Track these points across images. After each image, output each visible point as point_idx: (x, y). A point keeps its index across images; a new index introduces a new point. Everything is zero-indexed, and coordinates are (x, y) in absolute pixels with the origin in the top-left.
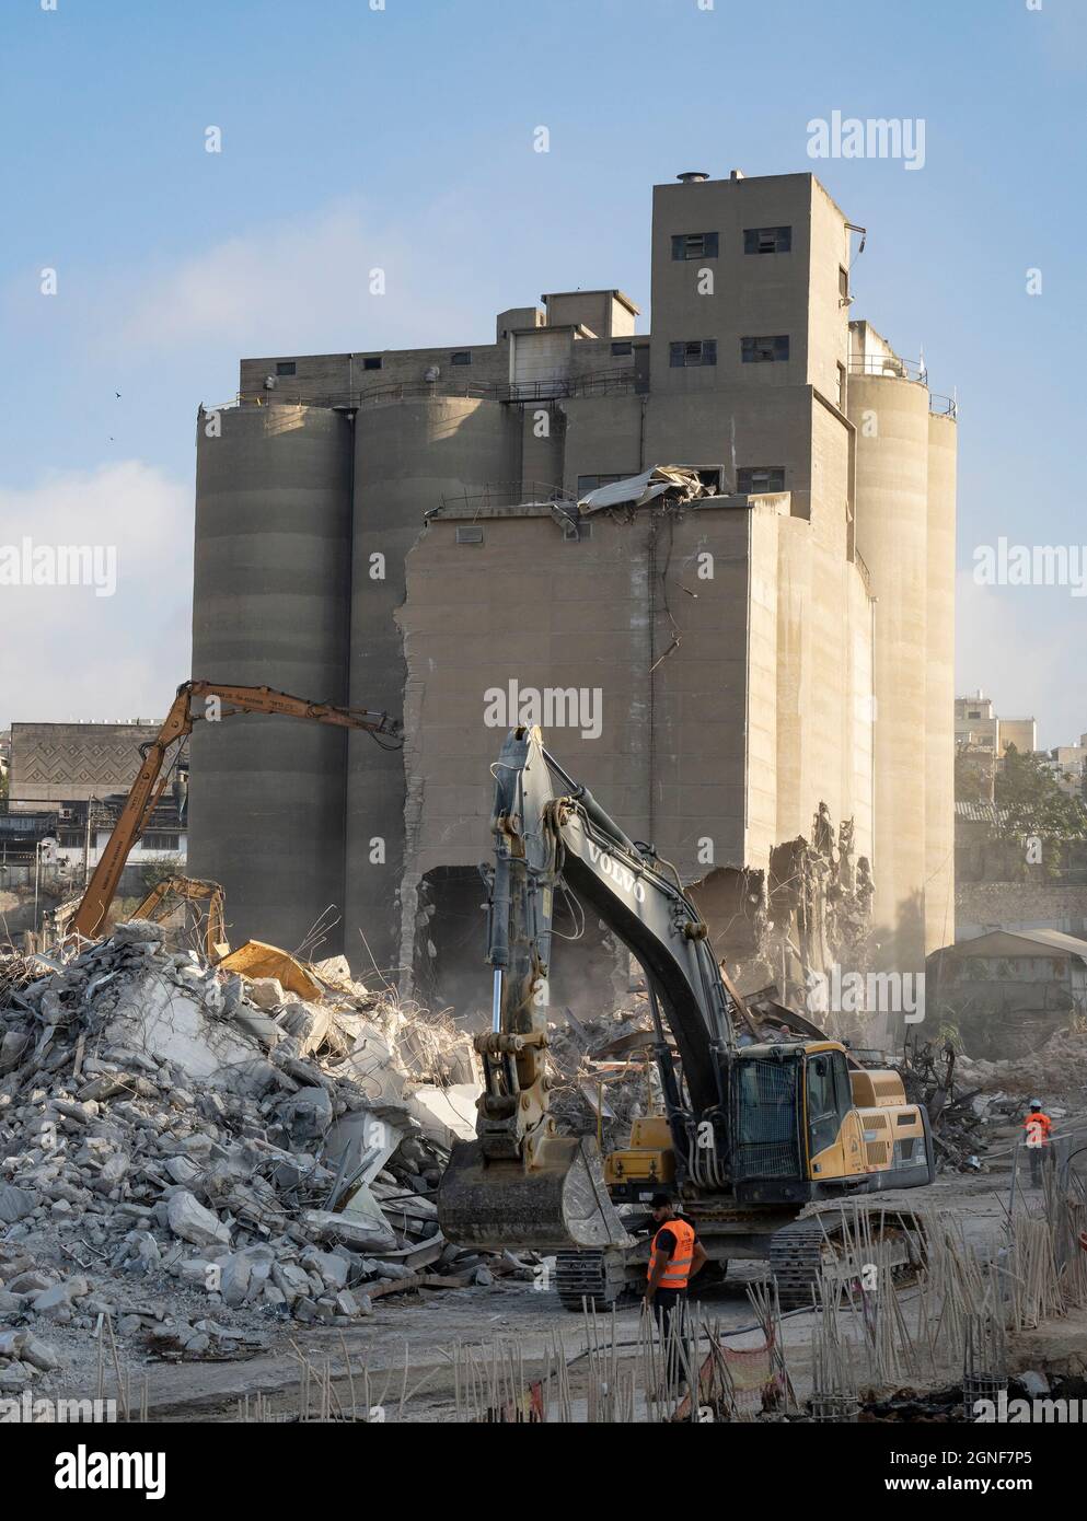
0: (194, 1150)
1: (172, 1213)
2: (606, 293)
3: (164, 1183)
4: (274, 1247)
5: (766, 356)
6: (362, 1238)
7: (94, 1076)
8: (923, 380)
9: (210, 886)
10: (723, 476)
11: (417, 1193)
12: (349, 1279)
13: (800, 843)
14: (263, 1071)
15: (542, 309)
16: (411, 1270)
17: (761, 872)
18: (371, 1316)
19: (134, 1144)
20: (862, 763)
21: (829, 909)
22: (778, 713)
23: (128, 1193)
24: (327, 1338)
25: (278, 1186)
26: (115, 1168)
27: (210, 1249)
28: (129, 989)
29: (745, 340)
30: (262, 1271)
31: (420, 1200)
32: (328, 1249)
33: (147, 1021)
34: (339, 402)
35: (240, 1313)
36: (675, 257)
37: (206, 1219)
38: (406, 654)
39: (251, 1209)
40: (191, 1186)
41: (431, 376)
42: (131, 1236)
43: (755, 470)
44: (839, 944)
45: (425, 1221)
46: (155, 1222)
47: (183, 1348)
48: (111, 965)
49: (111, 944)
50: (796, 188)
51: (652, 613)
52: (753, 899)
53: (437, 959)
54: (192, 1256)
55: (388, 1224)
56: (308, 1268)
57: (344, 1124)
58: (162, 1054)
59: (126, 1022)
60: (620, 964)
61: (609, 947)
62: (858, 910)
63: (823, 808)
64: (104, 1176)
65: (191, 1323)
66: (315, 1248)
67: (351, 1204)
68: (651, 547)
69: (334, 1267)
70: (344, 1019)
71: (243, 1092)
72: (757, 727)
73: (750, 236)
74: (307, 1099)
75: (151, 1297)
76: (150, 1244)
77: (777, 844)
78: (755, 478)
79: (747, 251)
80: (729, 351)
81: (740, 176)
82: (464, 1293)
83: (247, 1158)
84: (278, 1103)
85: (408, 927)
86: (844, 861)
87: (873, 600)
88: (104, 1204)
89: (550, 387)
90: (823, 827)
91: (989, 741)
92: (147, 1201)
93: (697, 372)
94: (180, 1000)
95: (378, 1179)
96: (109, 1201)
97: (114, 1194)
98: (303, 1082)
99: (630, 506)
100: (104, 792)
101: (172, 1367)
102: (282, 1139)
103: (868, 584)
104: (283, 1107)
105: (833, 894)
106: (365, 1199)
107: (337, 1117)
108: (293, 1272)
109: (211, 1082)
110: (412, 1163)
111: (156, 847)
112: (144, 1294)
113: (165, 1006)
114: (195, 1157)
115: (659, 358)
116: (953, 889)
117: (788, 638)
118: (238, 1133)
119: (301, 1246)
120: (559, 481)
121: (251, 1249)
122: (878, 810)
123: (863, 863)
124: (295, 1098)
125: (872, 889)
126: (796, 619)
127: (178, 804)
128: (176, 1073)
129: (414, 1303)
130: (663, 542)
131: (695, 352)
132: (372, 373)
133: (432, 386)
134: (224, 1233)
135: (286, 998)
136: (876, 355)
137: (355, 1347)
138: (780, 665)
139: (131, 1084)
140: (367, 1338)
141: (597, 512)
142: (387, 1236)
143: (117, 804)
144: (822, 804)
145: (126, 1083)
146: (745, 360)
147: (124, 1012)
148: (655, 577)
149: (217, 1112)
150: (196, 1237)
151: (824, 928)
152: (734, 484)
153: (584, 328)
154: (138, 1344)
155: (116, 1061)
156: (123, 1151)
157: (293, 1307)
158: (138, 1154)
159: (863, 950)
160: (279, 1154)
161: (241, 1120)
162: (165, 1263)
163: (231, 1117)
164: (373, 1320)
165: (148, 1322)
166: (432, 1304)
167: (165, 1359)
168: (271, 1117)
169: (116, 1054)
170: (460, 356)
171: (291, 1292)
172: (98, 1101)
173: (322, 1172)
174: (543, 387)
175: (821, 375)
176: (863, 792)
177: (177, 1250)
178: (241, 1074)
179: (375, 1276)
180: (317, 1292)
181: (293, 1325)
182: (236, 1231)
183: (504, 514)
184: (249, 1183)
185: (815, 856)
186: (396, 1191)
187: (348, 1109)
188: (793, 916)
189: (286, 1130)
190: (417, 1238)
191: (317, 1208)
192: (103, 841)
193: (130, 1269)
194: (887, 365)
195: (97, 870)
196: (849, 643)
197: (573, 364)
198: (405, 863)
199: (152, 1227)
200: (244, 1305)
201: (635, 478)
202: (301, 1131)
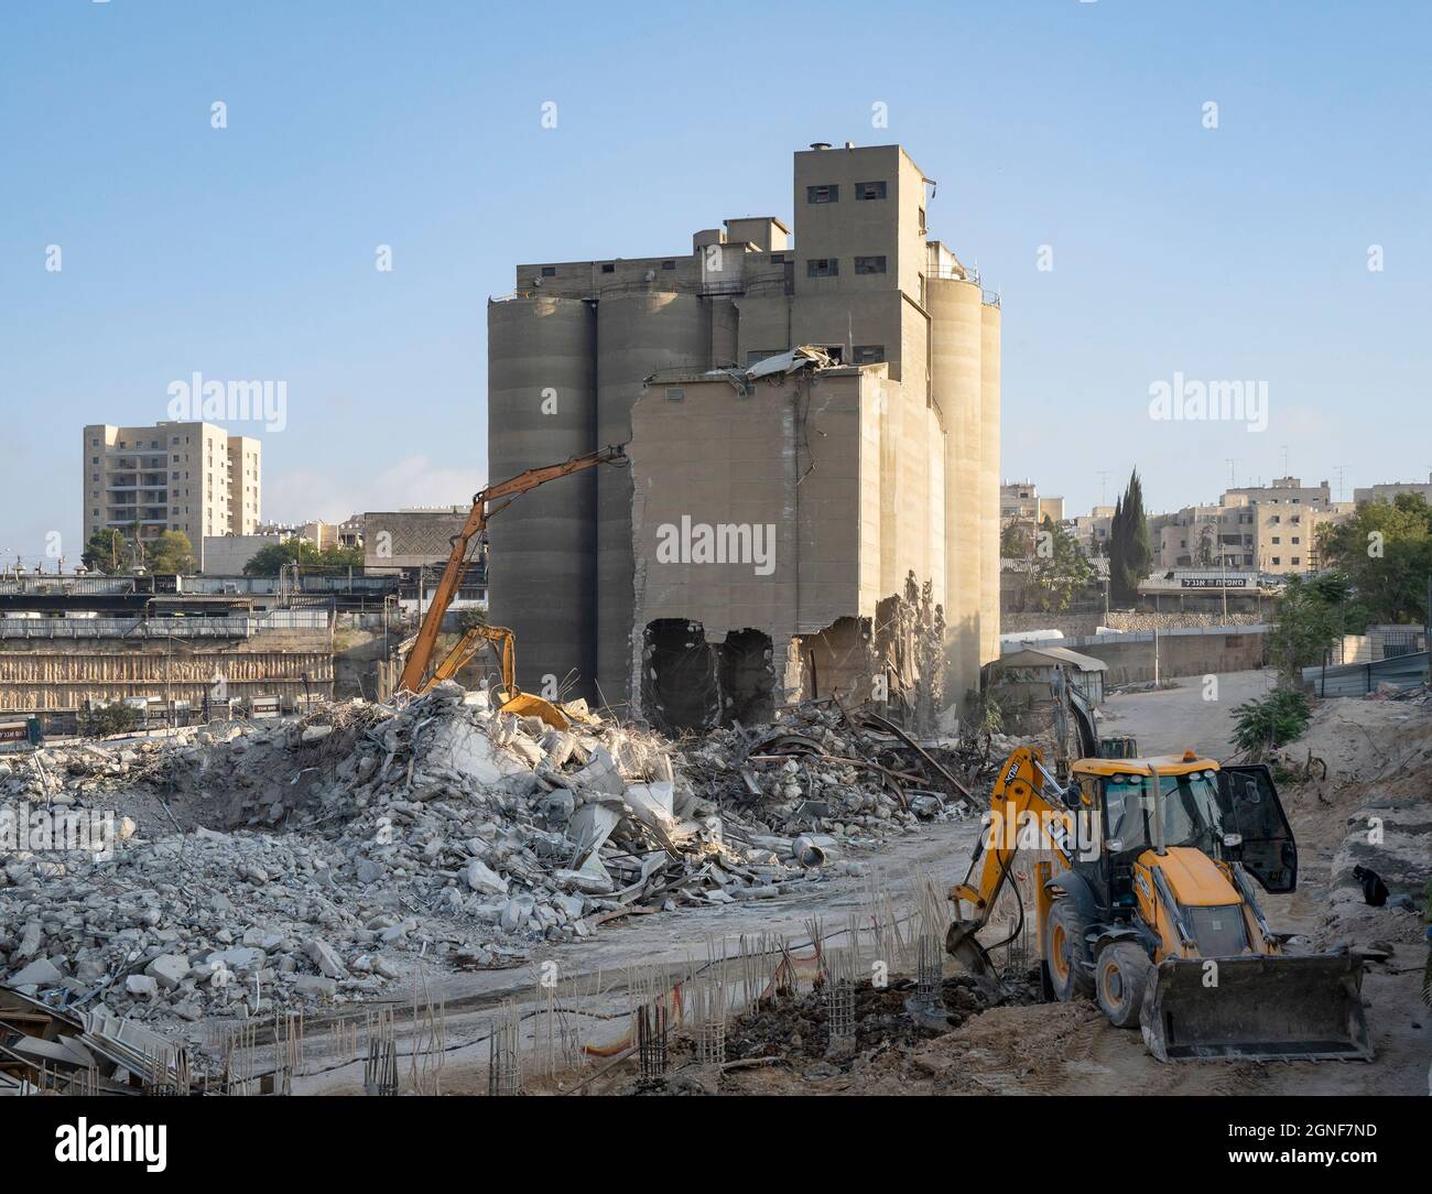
0: (485, 833)
1: (471, 876)
2: (767, 219)
3: (465, 856)
4: (536, 895)
5: (871, 270)
6: (591, 886)
7: (419, 786)
8: (977, 282)
9: (504, 631)
10: (844, 351)
11: (631, 853)
12: (583, 912)
13: (896, 598)
14: (530, 778)
15: (724, 230)
16: (622, 904)
17: (870, 619)
18: (596, 935)
19: (446, 830)
20: (938, 543)
21: (916, 640)
22: (881, 512)
23: (443, 863)
24: (567, 952)
25: (539, 855)
26: (434, 846)
27: (494, 898)
28: (441, 728)
29: (857, 259)
30: (527, 911)
31: (633, 858)
32: (570, 894)
33: (454, 749)
34: (585, 296)
35: (513, 937)
36: (810, 201)
37: (492, 878)
38: (633, 476)
39: (521, 870)
40: (482, 857)
41: (649, 277)
42: (444, 890)
43: (865, 348)
44: (923, 663)
45: (633, 872)
46: (460, 882)
47: (476, 962)
48: (430, 713)
49: (430, 698)
50: (889, 155)
51: (797, 446)
52: (865, 636)
53: (657, 681)
54: (484, 901)
55: (608, 876)
56: (556, 908)
57: (583, 812)
58: (464, 770)
59: (440, 750)
60: (778, 682)
61: (771, 671)
62: (935, 639)
63: (911, 573)
64: (426, 852)
65: (482, 946)
66: (561, 894)
67: (585, 864)
68: (795, 402)
69: (573, 905)
70: (584, 740)
71: (517, 792)
72: (867, 522)
73: (859, 187)
74: (558, 796)
75: (457, 929)
76: (457, 896)
77: (881, 600)
78: (865, 353)
79: (858, 198)
80: (846, 265)
81: (851, 146)
82: (656, 917)
83: (519, 836)
84: (540, 800)
85: (637, 660)
86: (926, 607)
87: (945, 432)
88: (428, 870)
89: (730, 285)
90: (911, 586)
91: (1033, 513)
92: (455, 868)
93: (825, 281)
94: (475, 735)
95: (605, 845)
96: (431, 868)
97: (433, 864)
98: (556, 785)
99: (780, 376)
100: (431, 560)
101: (469, 974)
102: (542, 824)
103: (941, 422)
104: (543, 802)
105: (919, 630)
106: (594, 860)
107: (577, 807)
108: (547, 911)
109: (496, 788)
110: (627, 834)
111: (469, 598)
112: (453, 927)
113: (465, 739)
114: (485, 838)
115: (800, 271)
116: (998, 622)
117: (887, 461)
118: (514, 820)
119: (553, 892)
120: (735, 357)
121: (520, 897)
122: (949, 571)
123: (939, 608)
124: (551, 796)
125: (945, 625)
126: (892, 449)
127: (484, 568)
128: (473, 782)
129: (624, 925)
130: (804, 397)
131: (824, 266)
132: (608, 276)
133: (648, 285)
134: (504, 886)
135: (545, 728)
136: (946, 264)
137: (585, 955)
138: (882, 480)
139: (444, 791)
140: (592, 950)
141: (759, 378)
142: (608, 884)
143: (439, 569)
144: (910, 571)
145: (440, 790)
146: (857, 273)
147: (439, 744)
148: (799, 422)
149: (500, 807)
150: (485, 890)
151: (912, 653)
152: (851, 358)
153: (752, 245)
154: (448, 960)
155: (434, 775)
156: (439, 835)
157: (547, 933)
158: (449, 835)
159: (939, 665)
160: (540, 834)
161: (515, 811)
162: (466, 907)
163: (510, 810)
164: (596, 938)
165: (455, 946)
166: (634, 926)
167: (464, 969)
168: (535, 809)
169: (434, 771)
170: (668, 264)
171: (545, 923)
172: (422, 801)
173: (567, 844)
174: (725, 286)
175: (908, 283)
176: (939, 560)
177: (473, 899)
178: (516, 781)
179: (600, 909)
180: (562, 922)
181: (546, 943)
182: (512, 884)
183: (697, 380)
184: (520, 853)
185: (905, 606)
186: (615, 852)
187: (585, 802)
188: (892, 646)
189: (544, 816)
190: (628, 883)
191: (563, 868)
192: (431, 594)
193: (445, 911)
194: (955, 271)
195: (427, 615)
196: (928, 463)
197: (744, 271)
198: (635, 617)
199: (458, 884)
200: (516, 932)
201: (783, 355)
202: (554, 818)
